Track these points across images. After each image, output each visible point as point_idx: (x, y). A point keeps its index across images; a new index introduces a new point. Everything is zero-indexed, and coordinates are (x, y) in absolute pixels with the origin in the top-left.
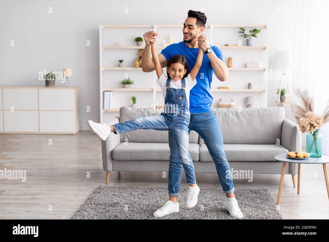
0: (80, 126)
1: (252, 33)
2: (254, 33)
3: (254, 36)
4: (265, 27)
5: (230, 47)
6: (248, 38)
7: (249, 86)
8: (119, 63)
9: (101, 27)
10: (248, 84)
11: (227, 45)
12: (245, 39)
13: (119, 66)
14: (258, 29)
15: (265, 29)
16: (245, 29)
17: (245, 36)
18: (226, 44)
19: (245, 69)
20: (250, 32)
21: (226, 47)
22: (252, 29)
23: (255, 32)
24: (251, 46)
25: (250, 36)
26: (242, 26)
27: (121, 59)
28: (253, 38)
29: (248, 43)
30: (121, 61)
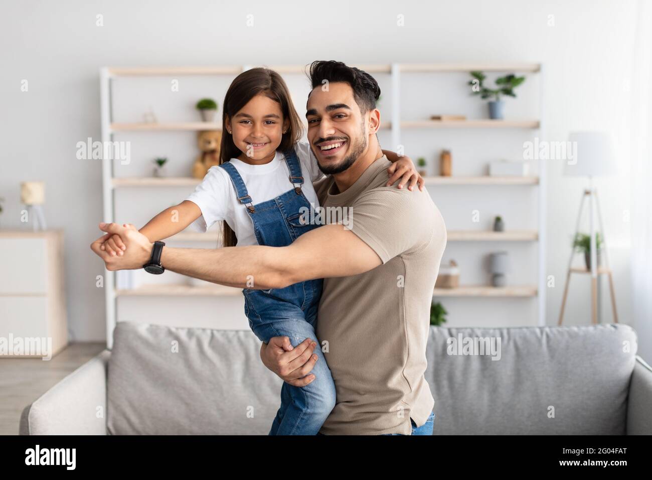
0: (70, 331)
1: (502, 86)
2: (508, 86)
3: (508, 92)
4: (537, 70)
5: (445, 122)
6: (492, 99)
7: (497, 225)
8: (156, 166)
9: (106, 74)
10: (493, 220)
11: (437, 118)
12: (485, 102)
13: (155, 175)
14: (518, 75)
15: (537, 77)
16: (485, 74)
17: (485, 93)
18: (436, 113)
19: (486, 180)
20: (499, 82)
21: (436, 123)
22: (503, 75)
23: (509, 83)
24: (502, 118)
25: (496, 92)
26: (476, 67)
27: (161, 156)
28: (505, 99)
29: (492, 112)
30: (161, 162)
